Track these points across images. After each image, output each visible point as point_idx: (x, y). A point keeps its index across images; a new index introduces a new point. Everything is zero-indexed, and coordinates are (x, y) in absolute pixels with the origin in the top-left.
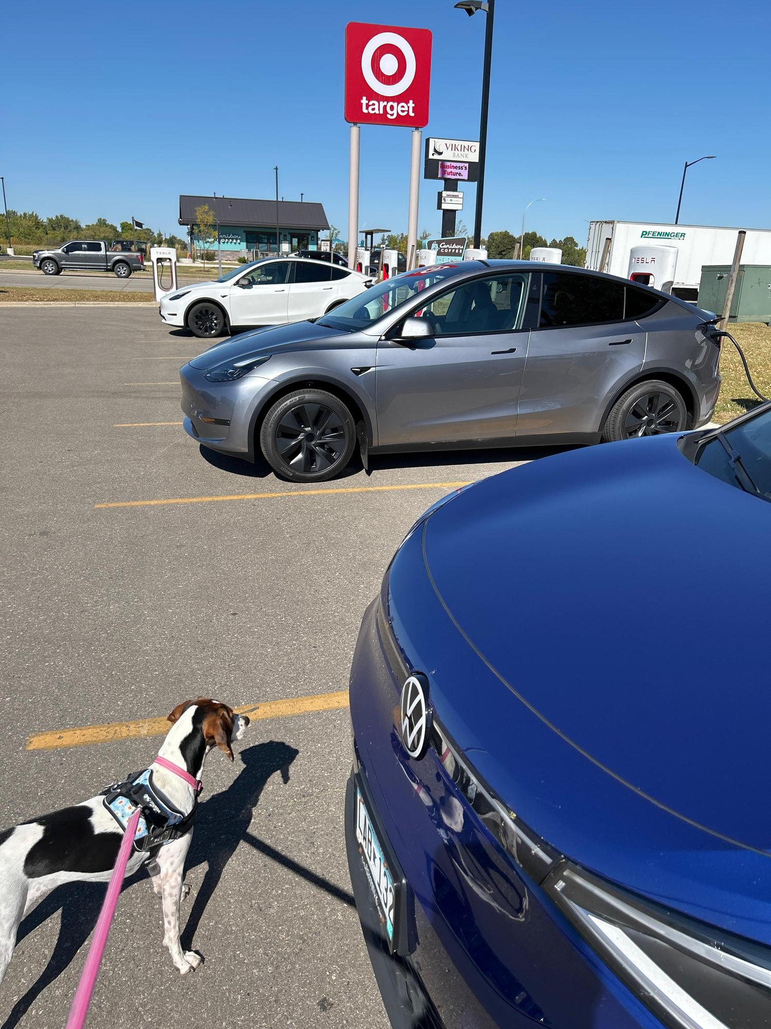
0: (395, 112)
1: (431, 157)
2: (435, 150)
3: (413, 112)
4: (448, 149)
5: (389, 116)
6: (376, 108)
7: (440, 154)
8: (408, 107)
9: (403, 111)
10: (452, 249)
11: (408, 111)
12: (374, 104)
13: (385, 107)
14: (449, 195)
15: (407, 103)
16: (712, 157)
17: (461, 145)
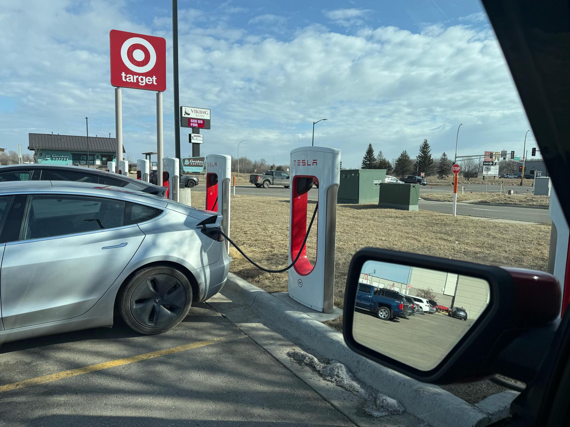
0: (144, 81)
2: (186, 113)
3: (156, 83)
4: (193, 112)
5: (140, 84)
6: (132, 79)
7: (189, 114)
8: (153, 80)
9: (149, 82)
10: (197, 163)
11: (153, 82)
12: (130, 77)
13: (137, 79)
14: (195, 136)
15: (152, 77)
17: (200, 111)
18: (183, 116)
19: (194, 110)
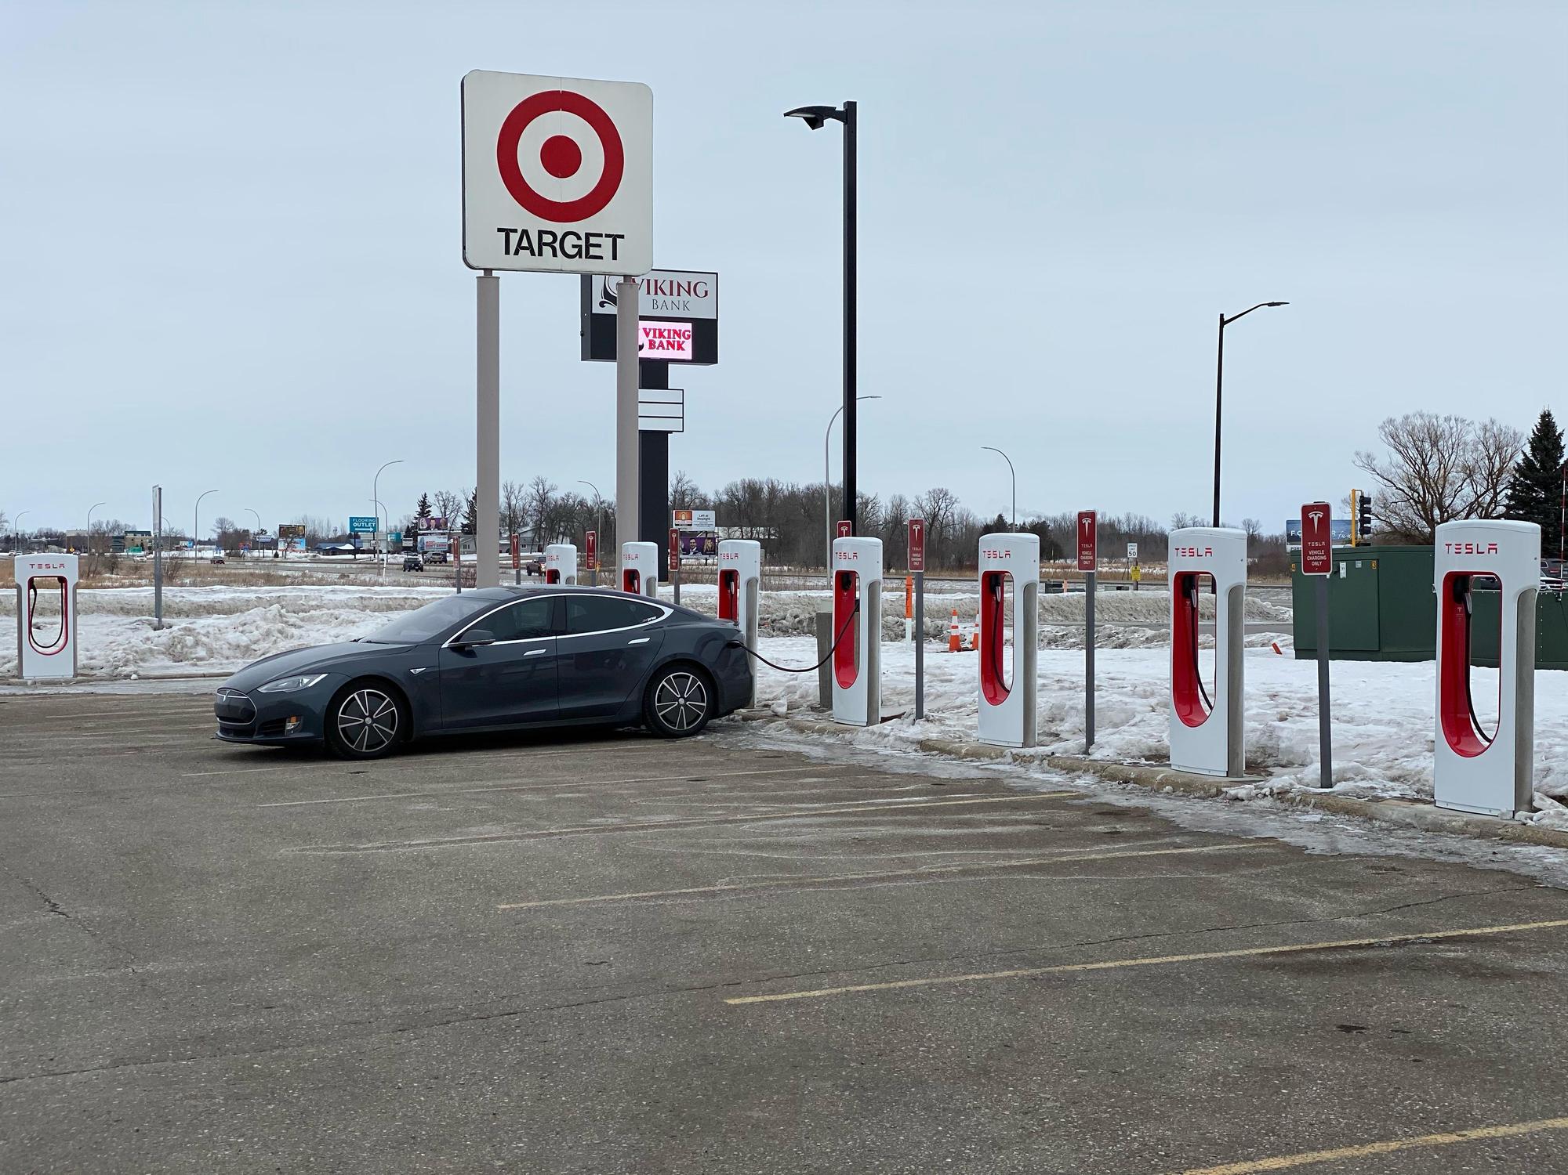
1: (597, 309)
2: (606, 294)
16: (1278, 304)
17: (671, 282)
19: (645, 282)
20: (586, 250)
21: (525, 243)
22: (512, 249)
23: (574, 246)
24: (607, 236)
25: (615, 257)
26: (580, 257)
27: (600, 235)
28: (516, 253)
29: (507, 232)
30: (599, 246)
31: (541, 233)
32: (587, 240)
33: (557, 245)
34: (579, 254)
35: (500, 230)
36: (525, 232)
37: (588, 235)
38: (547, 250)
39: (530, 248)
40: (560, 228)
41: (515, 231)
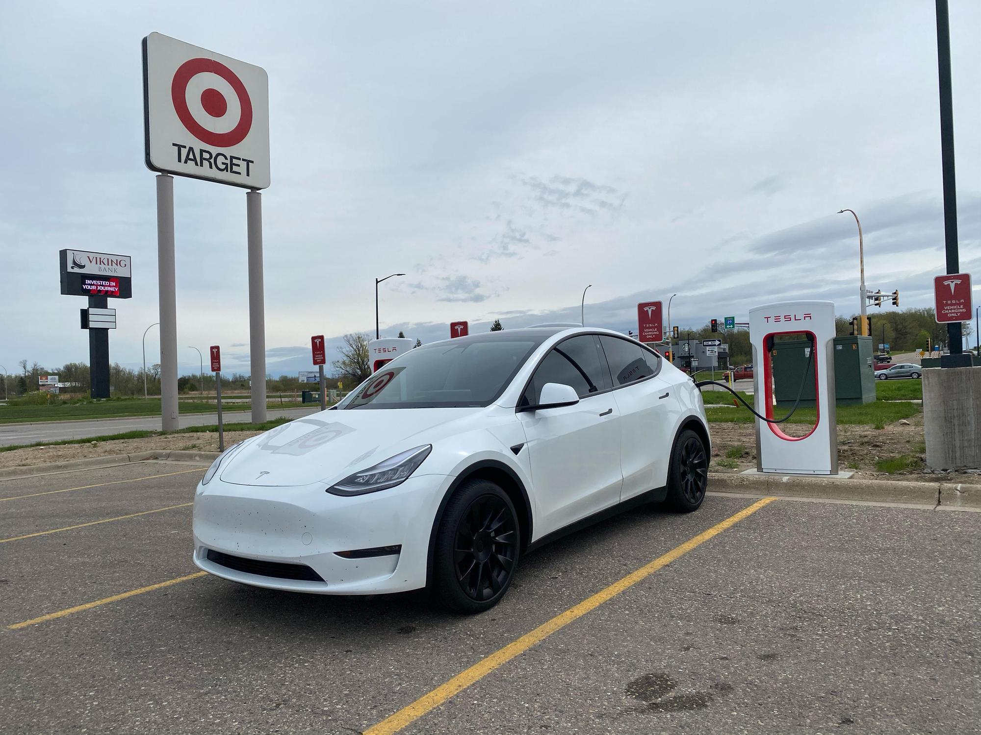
2: (74, 263)
4: (91, 262)
7: (83, 267)
14: (97, 313)
17: (108, 259)
18: (69, 270)
19: (95, 258)
20: (230, 167)
21: (191, 156)
22: (183, 158)
23: (223, 163)
24: (244, 160)
25: (248, 175)
26: (227, 171)
27: (239, 159)
28: (186, 162)
29: (180, 147)
30: (239, 166)
31: (202, 151)
32: (231, 161)
33: (212, 161)
34: (226, 168)
35: (174, 145)
36: (191, 149)
37: (232, 158)
38: (206, 163)
39: (195, 160)
40: (214, 150)
41: (185, 147)
